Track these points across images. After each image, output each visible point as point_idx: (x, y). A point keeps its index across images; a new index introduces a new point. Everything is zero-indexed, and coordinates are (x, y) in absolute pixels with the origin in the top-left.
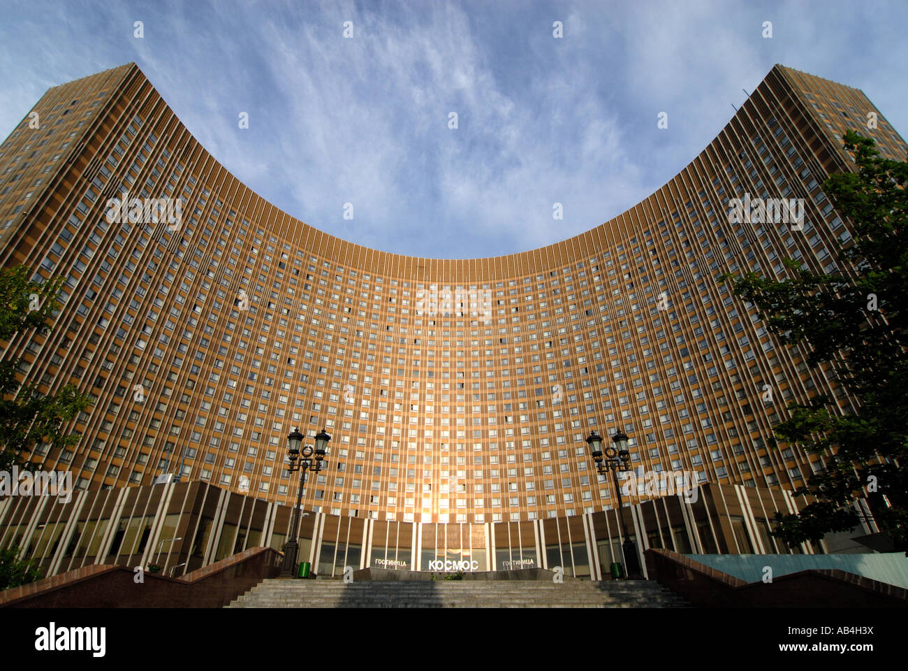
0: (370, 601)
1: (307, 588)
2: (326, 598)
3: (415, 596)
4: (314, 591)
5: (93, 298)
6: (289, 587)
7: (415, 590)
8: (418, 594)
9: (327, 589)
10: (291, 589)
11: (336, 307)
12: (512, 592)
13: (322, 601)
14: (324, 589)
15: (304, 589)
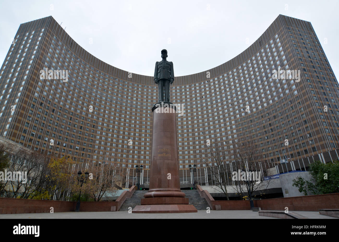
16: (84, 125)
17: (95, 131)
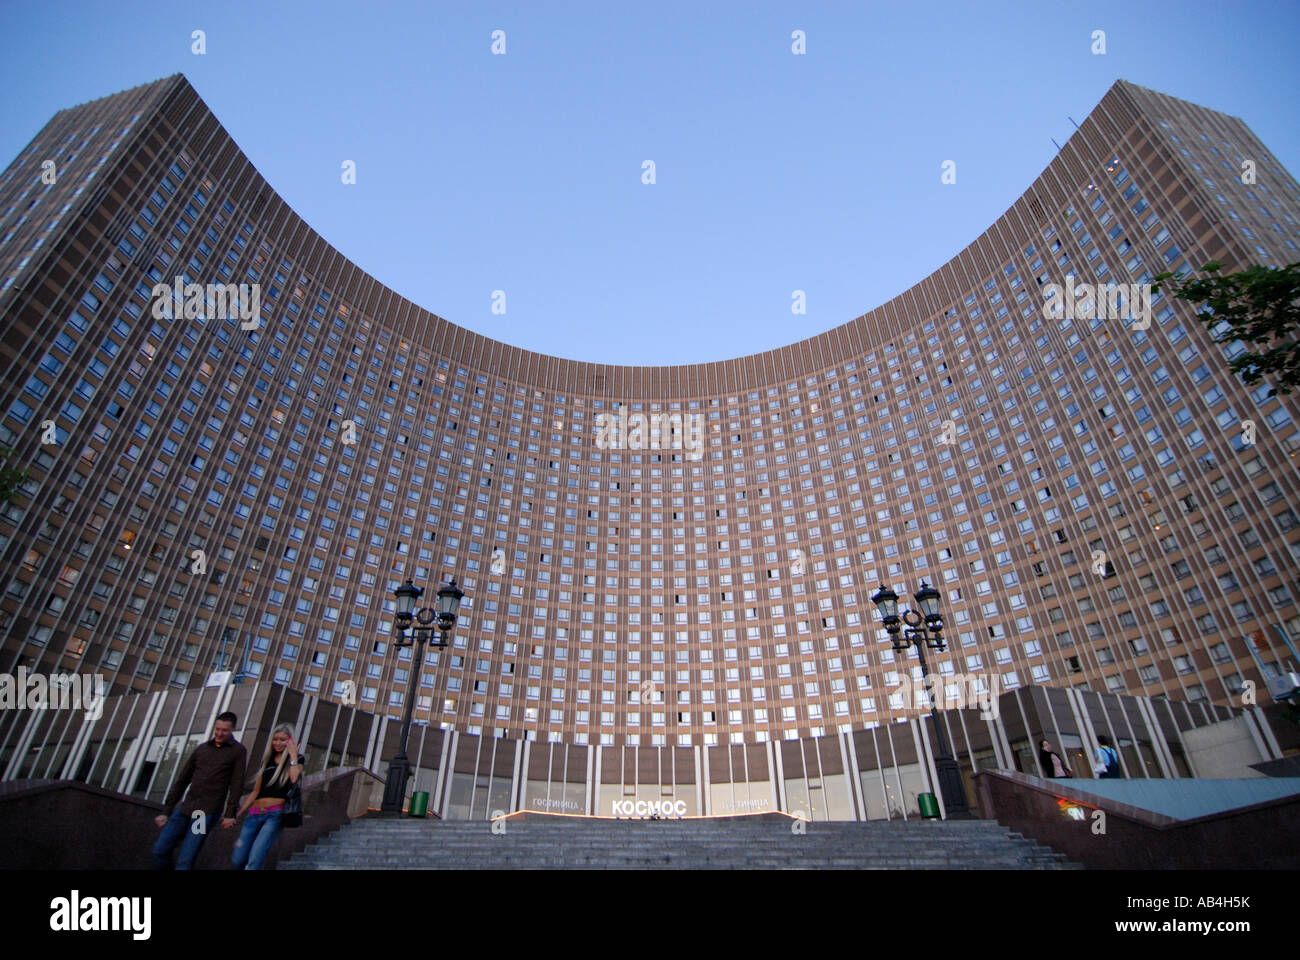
0: (528, 853)
1: (422, 833)
2: (454, 849)
3: (602, 846)
4: (435, 838)
5: (118, 415)
6: (392, 831)
7: (602, 835)
8: (606, 842)
9: (456, 834)
10: (395, 834)
11: (475, 433)
12: (763, 839)
13: (447, 853)
14: (449, 834)
15: (416, 835)
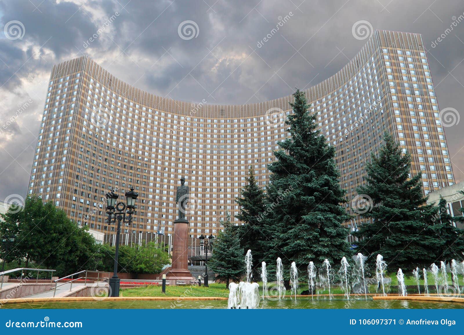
16: (133, 183)
17: (147, 188)
